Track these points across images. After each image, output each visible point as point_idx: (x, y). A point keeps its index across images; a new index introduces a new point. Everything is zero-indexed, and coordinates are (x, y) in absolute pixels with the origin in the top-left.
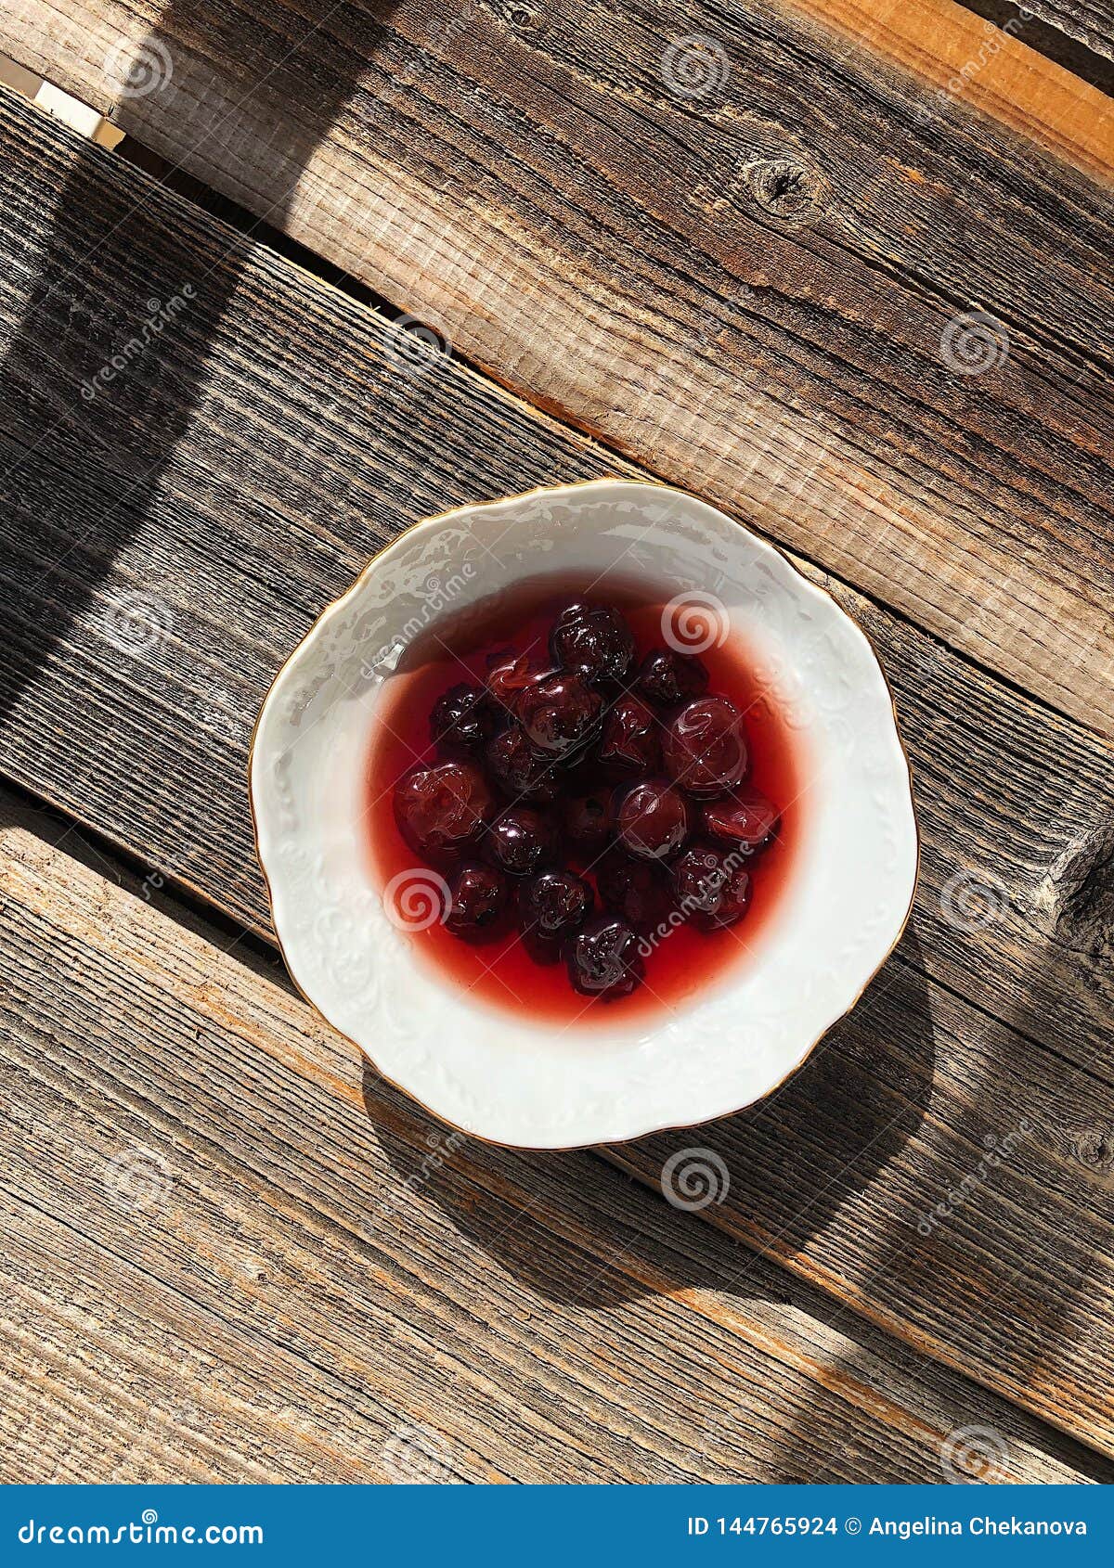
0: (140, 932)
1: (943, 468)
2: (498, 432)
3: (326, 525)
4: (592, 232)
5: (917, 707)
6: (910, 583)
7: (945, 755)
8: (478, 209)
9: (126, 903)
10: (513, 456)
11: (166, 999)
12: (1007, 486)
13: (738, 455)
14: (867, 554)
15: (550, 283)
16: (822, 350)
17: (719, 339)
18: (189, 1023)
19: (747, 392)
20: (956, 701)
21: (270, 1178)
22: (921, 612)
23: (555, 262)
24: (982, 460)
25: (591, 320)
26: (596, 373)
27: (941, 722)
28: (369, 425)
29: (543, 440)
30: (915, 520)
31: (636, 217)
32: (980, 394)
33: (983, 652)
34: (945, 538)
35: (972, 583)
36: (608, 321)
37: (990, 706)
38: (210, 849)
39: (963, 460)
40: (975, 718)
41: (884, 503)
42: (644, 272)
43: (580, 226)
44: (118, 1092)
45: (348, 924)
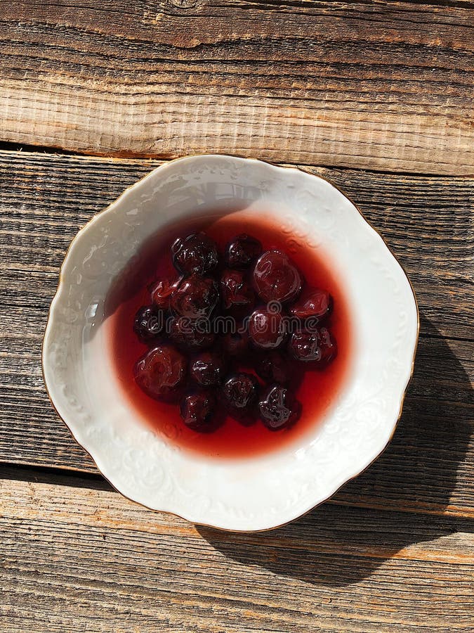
0: (56, 500)
1: (328, 87)
2: (105, 178)
3: (47, 264)
4: (105, 62)
5: (374, 208)
6: (340, 150)
7: (399, 225)
8: (46, 79)
9: (43, 489)
10: (117, 186)
11: (81, 528)
12: (364, 80)
13: (226, 131)
14: (312, 147)
15: (96, 96)
16: (241, 61)
17: (190, 81)
18: (97, 534)
19: (215, 99)
20: (391, 195)
21: (172, 591)
22: (353, 161)
23: (94, 85)
24: (346, 74)
25: (124, 104)
26: (139, 127)
27: (389, 209)
28: (44, 206)
29: (128, 171)
30: (328, 119)
31: (122, 44)
32: (329, 42)
33: (393, 165)
34: (347, 120)
35: (371, 136)
36: (132, 100)
37: (409, 190)
38: (66, 446)
39: (337, 79)
40: (404, 199)
41: (308, 118)
42: (138, 68)
43: (98, 62)
44: (80, 583)
45: (141, 454)
